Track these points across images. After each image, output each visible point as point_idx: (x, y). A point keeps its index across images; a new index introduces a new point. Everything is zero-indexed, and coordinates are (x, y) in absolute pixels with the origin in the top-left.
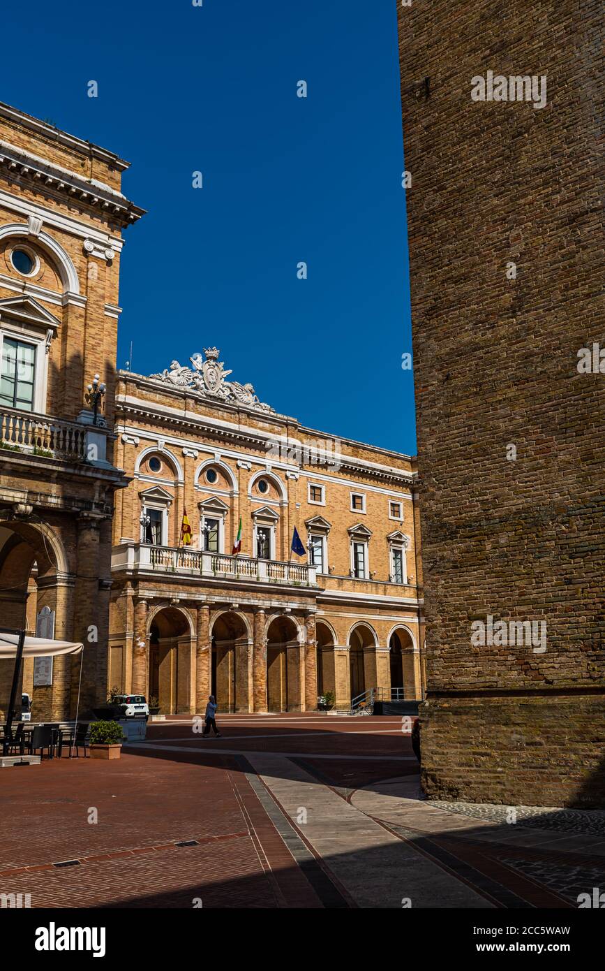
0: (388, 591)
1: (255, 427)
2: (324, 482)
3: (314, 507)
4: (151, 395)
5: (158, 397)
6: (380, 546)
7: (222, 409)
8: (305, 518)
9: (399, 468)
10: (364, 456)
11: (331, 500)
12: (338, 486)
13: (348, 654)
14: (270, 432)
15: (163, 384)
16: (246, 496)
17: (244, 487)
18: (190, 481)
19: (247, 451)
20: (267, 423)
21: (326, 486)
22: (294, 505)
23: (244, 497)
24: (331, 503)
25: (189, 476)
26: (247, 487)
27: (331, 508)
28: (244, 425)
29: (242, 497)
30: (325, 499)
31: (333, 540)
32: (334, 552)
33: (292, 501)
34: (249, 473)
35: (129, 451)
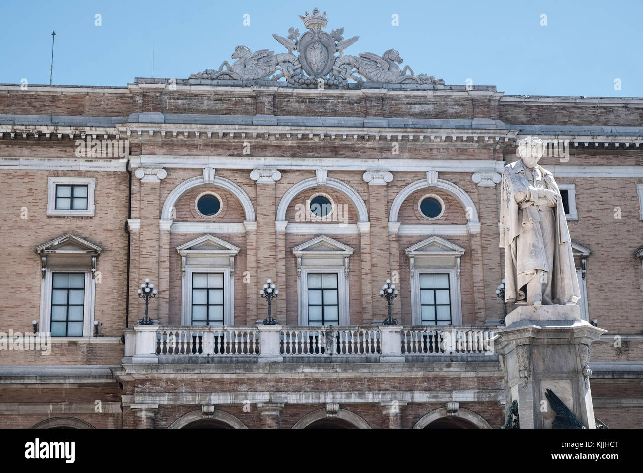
12: (605, 182)
16: (384, 227)
17: (381, 214)
18: (268, 219)
19: (384, 155)
20: (429, 104)
21: (576, 186)
22: (493, 228)
23: (382, 230)
24: (591, 214)
25: (264, 213)
26: (388, 212)
27: (592, 221)
28: (376, 115)
29: (377, 230)
30: (577, 208)
31: (600, 275)
32: (603, 296)
33: (489, 222)
34: (392, 190)
35: (149, 192)
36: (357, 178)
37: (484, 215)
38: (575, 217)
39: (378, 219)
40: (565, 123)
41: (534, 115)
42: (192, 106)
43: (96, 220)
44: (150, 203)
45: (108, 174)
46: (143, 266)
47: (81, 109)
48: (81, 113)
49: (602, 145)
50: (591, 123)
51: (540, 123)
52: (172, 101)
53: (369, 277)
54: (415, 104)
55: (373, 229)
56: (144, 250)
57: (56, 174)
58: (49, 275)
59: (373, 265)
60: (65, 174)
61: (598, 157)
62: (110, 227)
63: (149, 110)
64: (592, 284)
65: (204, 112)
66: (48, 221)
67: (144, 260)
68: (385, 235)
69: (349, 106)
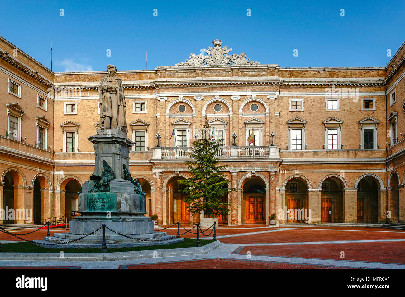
0: (358, 155)
1: (245, 76)
2: (303, 97)
3: (295, 113)
4: (177, 75)
5: (180, 75)
6: (352, 128)
7: (221, 71)
8: (287, 120)
9: (373, 77)
10: (340, 75)
11: (309, 107)
12: (314, 98)
13: (320, 194)
14: (257, 76)
15: (183, 67)
16: (237, 114)
17: (236, 110)
18: (199, 112)
19: (238, 90)
20: (254, 72)
21: (304, 99)
22: (274, 114)
23: (236, 115)
24: (309, 109)
25: (198, 110)
26: (238, 109)
27: (309, 111)
28: (236, 76)
29: (235, 115)
30: (304, 107)
31: (310, 130)
32: (310, 137)
33: (272, 112)
34: (240, 102)
35: (162, 105)
36: (228, 98)
37: (271, 109)
38: (303, 110)
39: (235, 112)
40: (302, 77)
41: (291, 75)
42: (175, 75)
43: (147, 114)
44: (162, 108)
45: (151, 99)
46: (161, 129)
47: (142, 78)
48: (142, 80)
49: (313, 85)
50: (311, 77)
51: (294, 77)
52: (169, 74)
53: (232, 131)
54: (249, 72)
55: (234, 115)
56: (161, 124)
57: (135, 99)
58: (134, 132)
59: (233, 127)
60: (138, 100)
61: (313, 89)
62: (151, 116)
63: (161, 77)
64: (307, 133)
65: (179, 77)
66: (133, 115)
67: (160, 127)
68: (237, 117)
69: (227, 73)
